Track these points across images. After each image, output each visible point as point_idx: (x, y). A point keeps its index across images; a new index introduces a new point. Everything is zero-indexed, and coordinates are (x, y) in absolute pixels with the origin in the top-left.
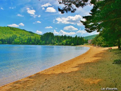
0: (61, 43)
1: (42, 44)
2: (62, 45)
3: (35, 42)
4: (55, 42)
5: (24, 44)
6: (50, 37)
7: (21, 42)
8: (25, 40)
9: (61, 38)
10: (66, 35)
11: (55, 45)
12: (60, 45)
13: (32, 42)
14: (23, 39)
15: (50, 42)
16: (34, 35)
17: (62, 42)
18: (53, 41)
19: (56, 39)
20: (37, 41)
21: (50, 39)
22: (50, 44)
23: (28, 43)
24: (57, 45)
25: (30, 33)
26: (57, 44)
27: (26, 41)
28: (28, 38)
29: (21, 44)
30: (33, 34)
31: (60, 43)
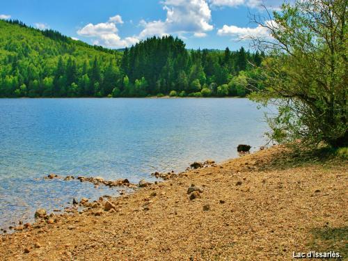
0: (226, 86)
1: (131, 92)
2: (233, 93)
3: (97, 84)
4: (197, 83)
5: (41, 92)
6: (169, 59)
7: (24, 86)
8: (43, 75)
9: (222, 64)
10: (246, 50)
11: (199, 96)
12: (222, 95)
13: (83, 84)
14: (35, 68)
15: (173, 84)
16: (74, 50)
17: (230, 84)
18: (184, 78)
19: (197, 69)
20: (102, 77)
21: (172, 68)
22: (173, 92)
23: (63, 88)
24: (205, 95)
25: (49, 39)
26: (209, 91)
27: (49, 80)
28: (60, 64)
29: (27, 96)
30: (69, 46)
31: (219, 88)
